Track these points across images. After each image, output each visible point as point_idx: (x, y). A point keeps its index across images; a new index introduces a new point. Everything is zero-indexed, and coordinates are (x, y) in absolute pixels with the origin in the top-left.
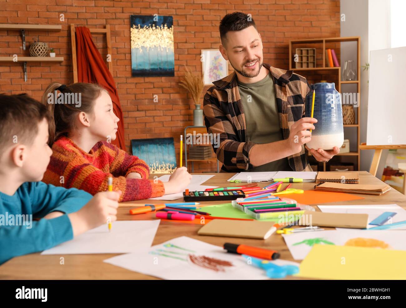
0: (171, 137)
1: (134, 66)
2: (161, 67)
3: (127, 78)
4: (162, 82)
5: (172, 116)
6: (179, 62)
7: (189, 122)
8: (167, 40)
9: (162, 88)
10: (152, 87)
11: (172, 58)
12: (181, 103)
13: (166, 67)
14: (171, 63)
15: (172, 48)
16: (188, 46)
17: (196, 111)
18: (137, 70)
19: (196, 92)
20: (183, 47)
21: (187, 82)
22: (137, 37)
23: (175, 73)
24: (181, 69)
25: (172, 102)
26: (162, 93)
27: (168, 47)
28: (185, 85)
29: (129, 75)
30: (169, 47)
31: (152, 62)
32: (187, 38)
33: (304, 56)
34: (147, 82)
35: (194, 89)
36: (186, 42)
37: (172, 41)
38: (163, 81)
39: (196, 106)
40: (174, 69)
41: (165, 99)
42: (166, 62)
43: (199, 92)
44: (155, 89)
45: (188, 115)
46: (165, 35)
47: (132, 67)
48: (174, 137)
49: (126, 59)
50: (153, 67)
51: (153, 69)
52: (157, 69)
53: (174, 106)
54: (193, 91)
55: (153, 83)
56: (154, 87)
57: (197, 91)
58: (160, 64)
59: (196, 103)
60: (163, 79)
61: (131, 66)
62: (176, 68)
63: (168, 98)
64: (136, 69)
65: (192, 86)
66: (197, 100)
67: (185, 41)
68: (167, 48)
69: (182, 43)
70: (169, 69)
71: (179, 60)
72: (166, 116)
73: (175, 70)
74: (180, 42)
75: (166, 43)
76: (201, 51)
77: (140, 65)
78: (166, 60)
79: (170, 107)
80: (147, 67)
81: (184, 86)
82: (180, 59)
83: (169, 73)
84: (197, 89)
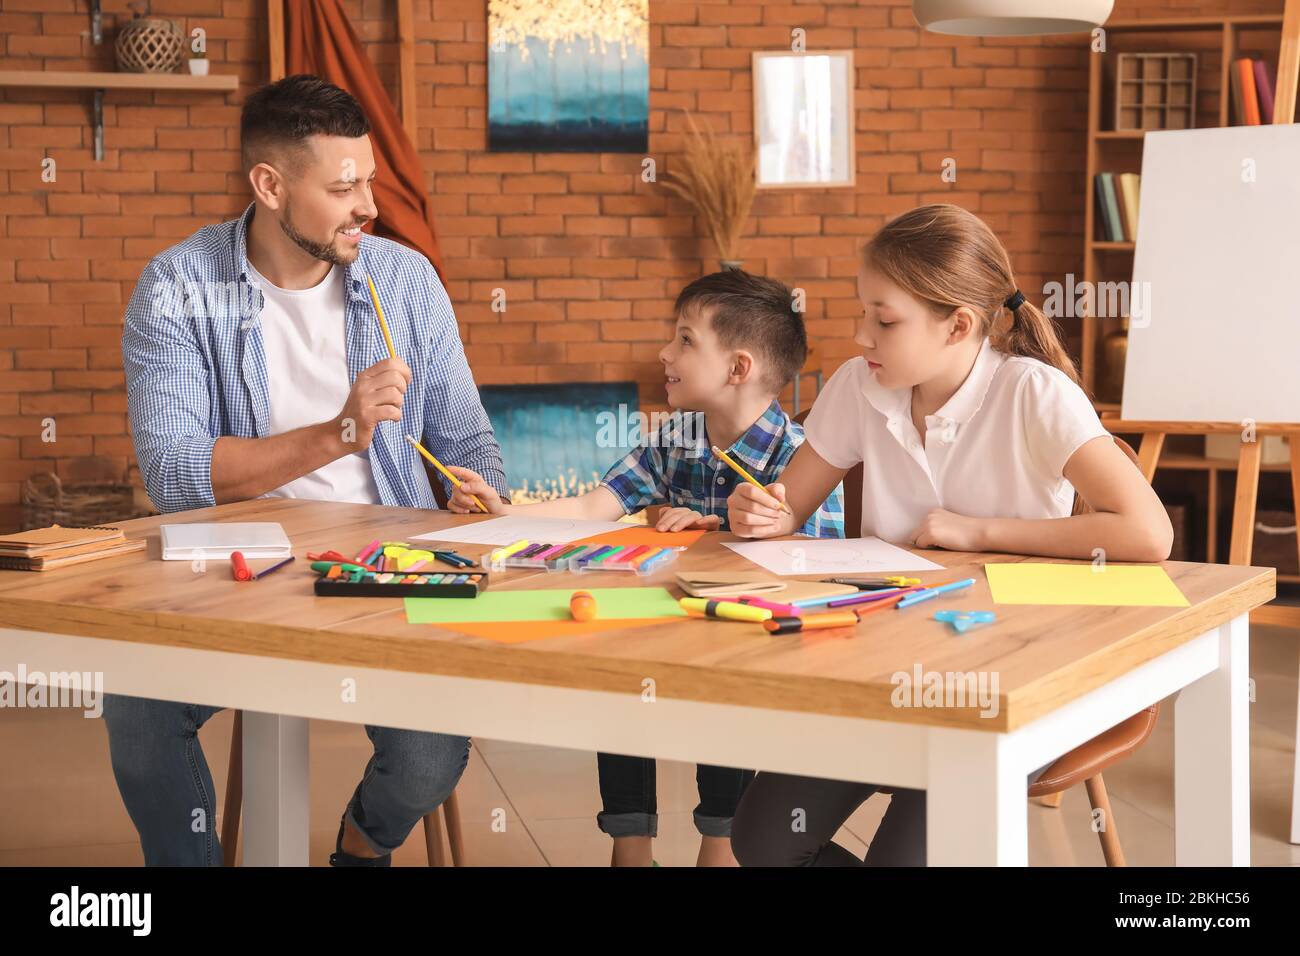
0: (630, 379)
1: (498, 111)
2: (598, 116)
3: (469, 155)
4: (600, 172)
5: (633, 301)
6: (665, 100)
8: (625, 15)
9: (600, 196)
10: (563, 190)
11: (640, 84)
12: (668, 255)
13: (618, 116)
14: (635, 101)
15: (643, 43)
16: (704, 36)
18: (509, 127)
19: (725, 216)
20: (684, 43)
21: (691, 175)
22: (512, 3)
23: (652, 140)
24: (673, 124)
25: (637, 250)
26: (597, 211)
27: (626, 39)
28: (685, 187)
29: (478, 143)
30: (630, 42)
31: (563, 95)
32: (701, 8)
33: (1149, 84)
34: (543, 173)
35: (717, 204)
36: (696, 24)
37: (642, 19)
38: (604, 169)
40: (646, 123)
41: (611, 237)
42: (620, 99)
43: (734, 214)
44: (574, 200)
47: (492, 114)
48: (638, 381)
49: (467, 84)
50: (566, 115)
51: (567, 125)
52: (584, 123)
53: (644, 264)
54: (713, 209)
55: (566, 176)
56: (570, 192)
57: (729, 212)
58: (594, 103)
59: (724, 256)
60: (606, 161)
61: (486, 108)
62: (655, 121)
63: (622, 232)
64: (504, 121)
65: (709, 190)
66: (728, 246)
67: (691, 17)
68: (624, 44)
69: (681, 25)
70: (629, 125)
71: (666, 89)
72: (611, 299)
73: (652, 126)
74: (671, 21)
75: (621, 25)
76: (751, 55)
77: (521, 108)
78: (617, 90)
79: (628, 266)
80: (547, 116)
81: (679, 190)
82: (670, 88)
83: (628, 140)
84: (729, 202)
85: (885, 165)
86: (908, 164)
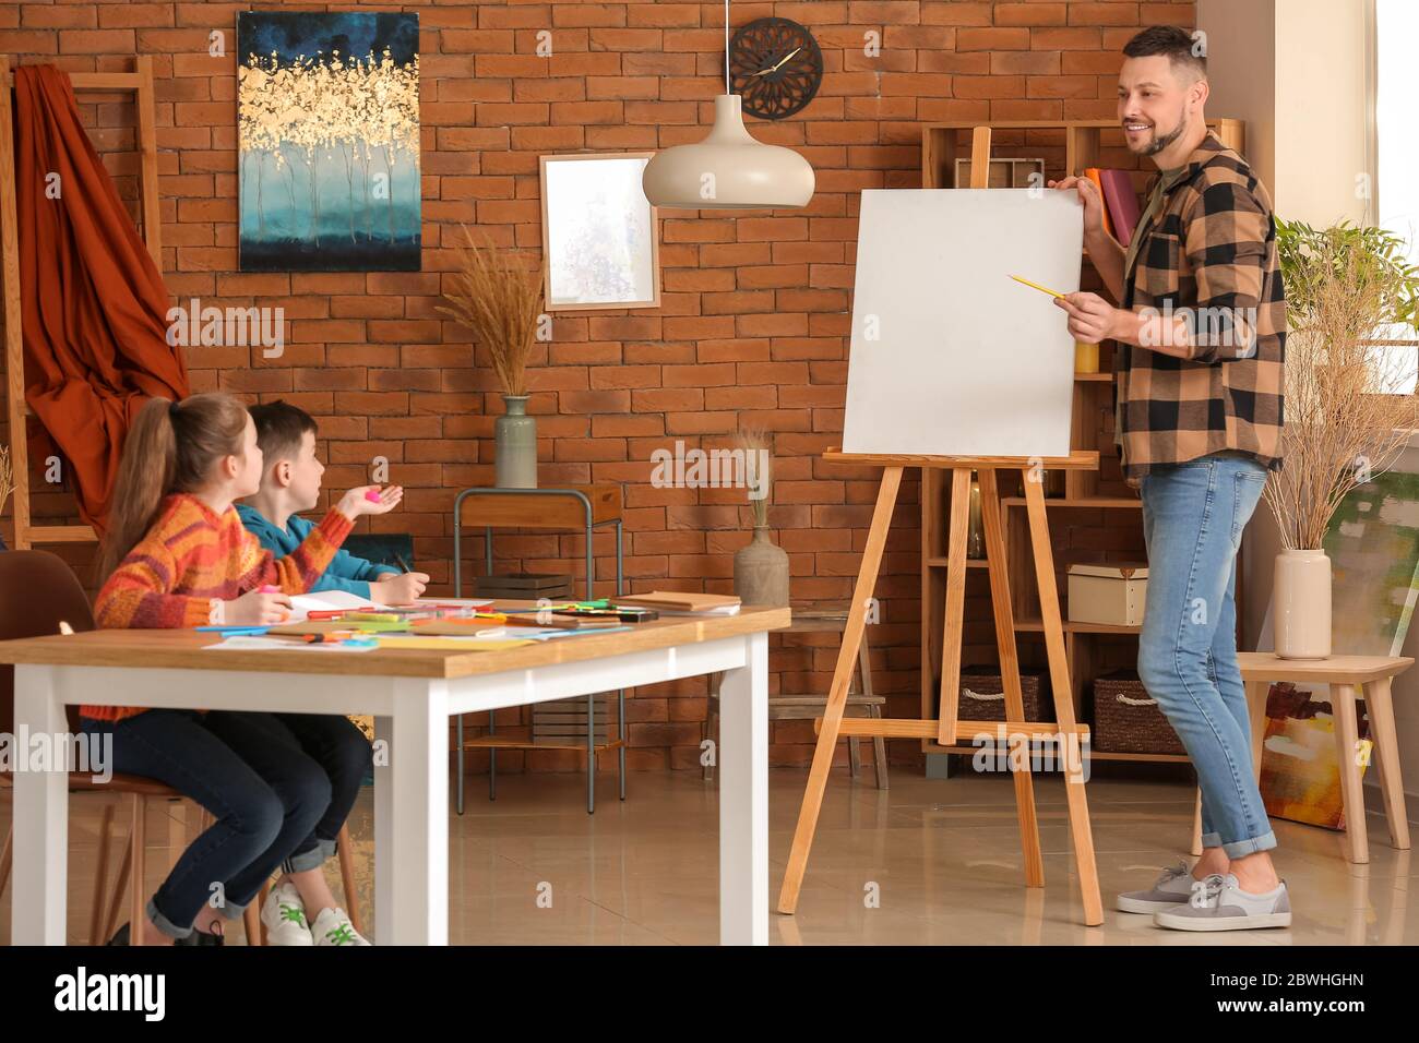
0: (400, 531)
1: (250, 227)
2: (365, 232)
3: (217, 276)
4: (366, 294)
5: (404, 441)
6: (441, 210)
7: (481, 469)
8: (392, 116)
9: (367, 320)
10: (324, 315)
11: (411, 194)
12: (444, 388)
13: (386, 230)
14: (406, 213)
15: (414, 146)
16: (484, 138)
17: (506, 423)
18: (262, 244)
19: (508, 346)
20: (462, 145)
21: (471, 300)
22: (265, 105)
23: (425, 256)
24: (449, 239)
25: (410, 383)
26: (363, 340)
27: (395, 142)
28: (463, 312)
29: (229, 264)
30: (399, 147)
31: (323, 208)
32: (480, 106)
34: (301, 296)
35: (498, 332)
36: (475, 125)
37: (413, 120)
38: (370, 291)
39: (508, 403)
40: (418, 237)
41: (380, 368)
42: (388, 210)
44: (335, 324)
45: (479, 438)
46: (382, 95)
47: (241, 232)
48: (411, 533)
49: (215, 197)
50: (328, 231)
51: (329, 241)
52: (347, 239)
53: (417, 398)
54: (494, 336)
55: (328, 298)
56: (332, 317)
57: (513, 340)
58: (359, 216)
59: (508, 391)
60: (373, 281)
61: (237, 223)
62: (429, 235)
63: (393, 362)
64: (258, 238)
65: (491, 316)
66: (512, 379)
67: (468, 116)
68: (392, 149)
69: (456, 126)
70: (396, 241)
71: (439, 199)
72: (379, 439)
73: (425, 241)
74: (446, 122)
75: (388, 129)
76: (538, 158)
77: (276, 223)
78: (387, 201)
79: (398, 402)
80: (305, 232)
81: (456, 315)
82: (445, 196)
83: (397, 257)
84: (512, 328)
85: (698, 282)
86: (724, 281)
